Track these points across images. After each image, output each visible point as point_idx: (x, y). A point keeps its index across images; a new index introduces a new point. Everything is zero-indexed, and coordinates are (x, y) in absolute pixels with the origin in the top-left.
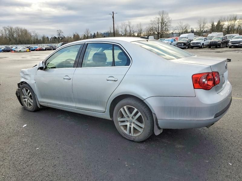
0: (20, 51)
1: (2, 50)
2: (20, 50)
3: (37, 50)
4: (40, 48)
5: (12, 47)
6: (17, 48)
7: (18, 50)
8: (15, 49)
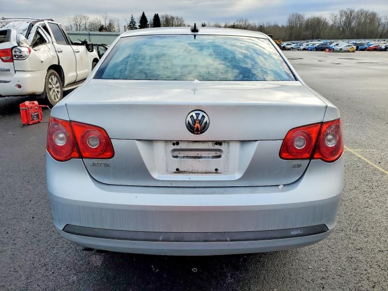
0: (341, 51)
1: (315, 48)
2: (340, 47)
3: (368, 50)
4: (376, 46)
5: (331, 43)
6: (337, 45)
7: (338, 48)
8: (334, 47)
